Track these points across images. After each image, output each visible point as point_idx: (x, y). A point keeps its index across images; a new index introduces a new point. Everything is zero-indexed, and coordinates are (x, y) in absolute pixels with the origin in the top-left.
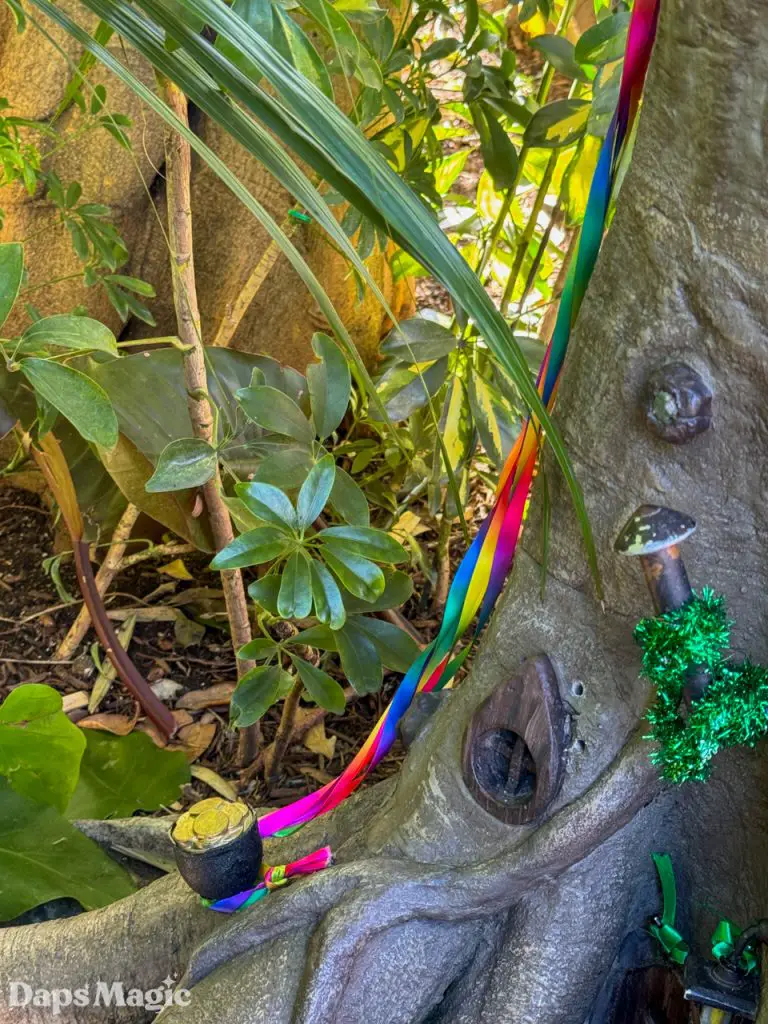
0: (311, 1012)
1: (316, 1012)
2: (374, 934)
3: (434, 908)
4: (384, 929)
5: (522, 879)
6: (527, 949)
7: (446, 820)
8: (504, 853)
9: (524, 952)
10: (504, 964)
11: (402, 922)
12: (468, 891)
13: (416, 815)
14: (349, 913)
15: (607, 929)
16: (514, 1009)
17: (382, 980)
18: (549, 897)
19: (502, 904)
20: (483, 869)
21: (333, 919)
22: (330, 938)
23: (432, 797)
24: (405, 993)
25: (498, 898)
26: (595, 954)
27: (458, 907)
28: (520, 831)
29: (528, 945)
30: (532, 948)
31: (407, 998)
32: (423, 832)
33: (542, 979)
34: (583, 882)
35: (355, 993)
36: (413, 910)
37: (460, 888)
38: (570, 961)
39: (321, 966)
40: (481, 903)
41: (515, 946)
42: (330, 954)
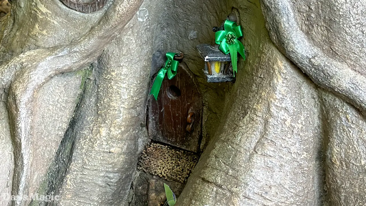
0: (23, 133)
1: (25, 132)
2: (40, 87)
3: (65, 66)
4: (44, 83)
5: (105, 38)
6: (113, 74)
7: (55, 22)
8: (92, 28)
9: (112, 75)
10: (102, 85)
11: (51, 77)
12: (80, 52)
13: (37, 26)
14: (24, 81)
15: (147, 52)
16: (115, 104)
17: (49, 110)
18: (118, 44)
19: (97, 55)
20: (84, 39)
21: (16, 87)
22: (19, 95)
23: (42, 14)
24: (61, 113)
25: (95, 52)
26: (145, 66)
27: (76, 62)
28: (98, 15)
29: (113, 71)
30: (115, 73)
31: (62, 116)
32: (44, 32)
33: (124, 86)
34: (132, 32)
35: (38, 119)
36: (55, 70)
37: (76, 52)
38: (135, 73)
39: (20, 110)
40: (87, 57)
41: (107, 74)
42: (22, 103)
